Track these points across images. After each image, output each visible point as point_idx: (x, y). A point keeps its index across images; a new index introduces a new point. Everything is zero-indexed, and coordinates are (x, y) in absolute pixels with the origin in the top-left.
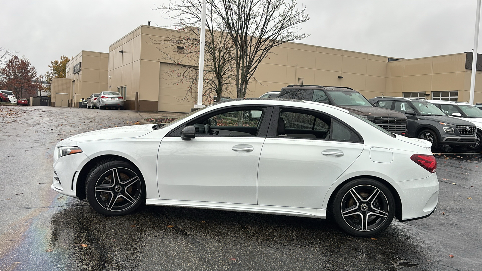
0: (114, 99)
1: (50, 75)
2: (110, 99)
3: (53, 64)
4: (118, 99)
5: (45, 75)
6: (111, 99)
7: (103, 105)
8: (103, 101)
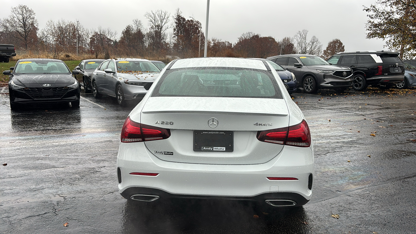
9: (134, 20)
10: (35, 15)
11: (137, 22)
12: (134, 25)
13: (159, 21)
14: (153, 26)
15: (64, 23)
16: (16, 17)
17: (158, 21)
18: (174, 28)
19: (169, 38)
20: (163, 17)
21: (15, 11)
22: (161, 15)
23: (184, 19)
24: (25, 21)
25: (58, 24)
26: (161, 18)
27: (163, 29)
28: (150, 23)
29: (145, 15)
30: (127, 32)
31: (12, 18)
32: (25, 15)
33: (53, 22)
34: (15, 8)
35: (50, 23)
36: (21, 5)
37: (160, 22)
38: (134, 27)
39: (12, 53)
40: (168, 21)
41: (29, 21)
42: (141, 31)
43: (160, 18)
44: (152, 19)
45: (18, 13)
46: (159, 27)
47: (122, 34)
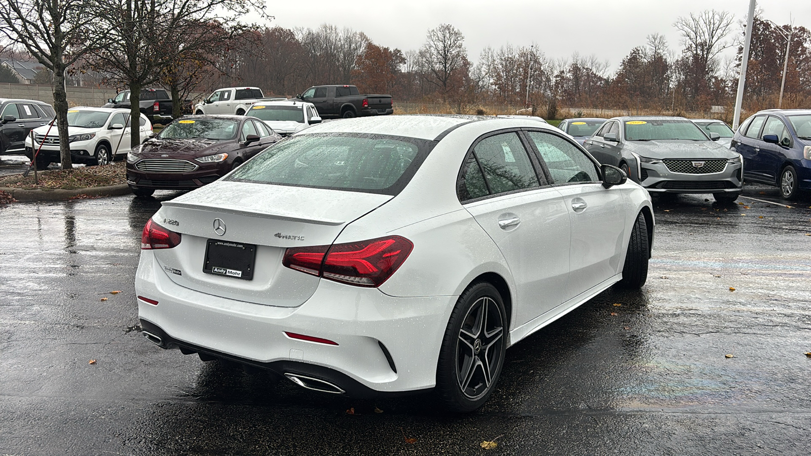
9: (651, 37)
10: (463, 39)
11: (655, 39)
12: (648, 47)
13: (706, 34)
14: (691, 45)
15: (510, 50)
16: (434, 45)
17: (702, 34)
18: (739, 46)
19: (722, 68)
20: (716, 25)
21: (433, 36)
22: (712, 21)
23: (767, 26)
24: (446, 52)
25: (499, 52)
26: (712, 26)
27: (714, 49)
28: (684, 40)
29: (675, 24)
30: (633, 62)
31: (428, 48)
32: (447, 42)
33: (492, 50)
34: (433, 31)
35: (487, 53)
36: (443, 25)
37: (707, 37)
38: (647, 51)
39: (387, 109)
40: (727, 31)
41: (453, 52)
42: (664, 57)
43: (708, 27)
44: (689, 30)
45: (437, 38)
46: (706, 47)
47: (621, 66)
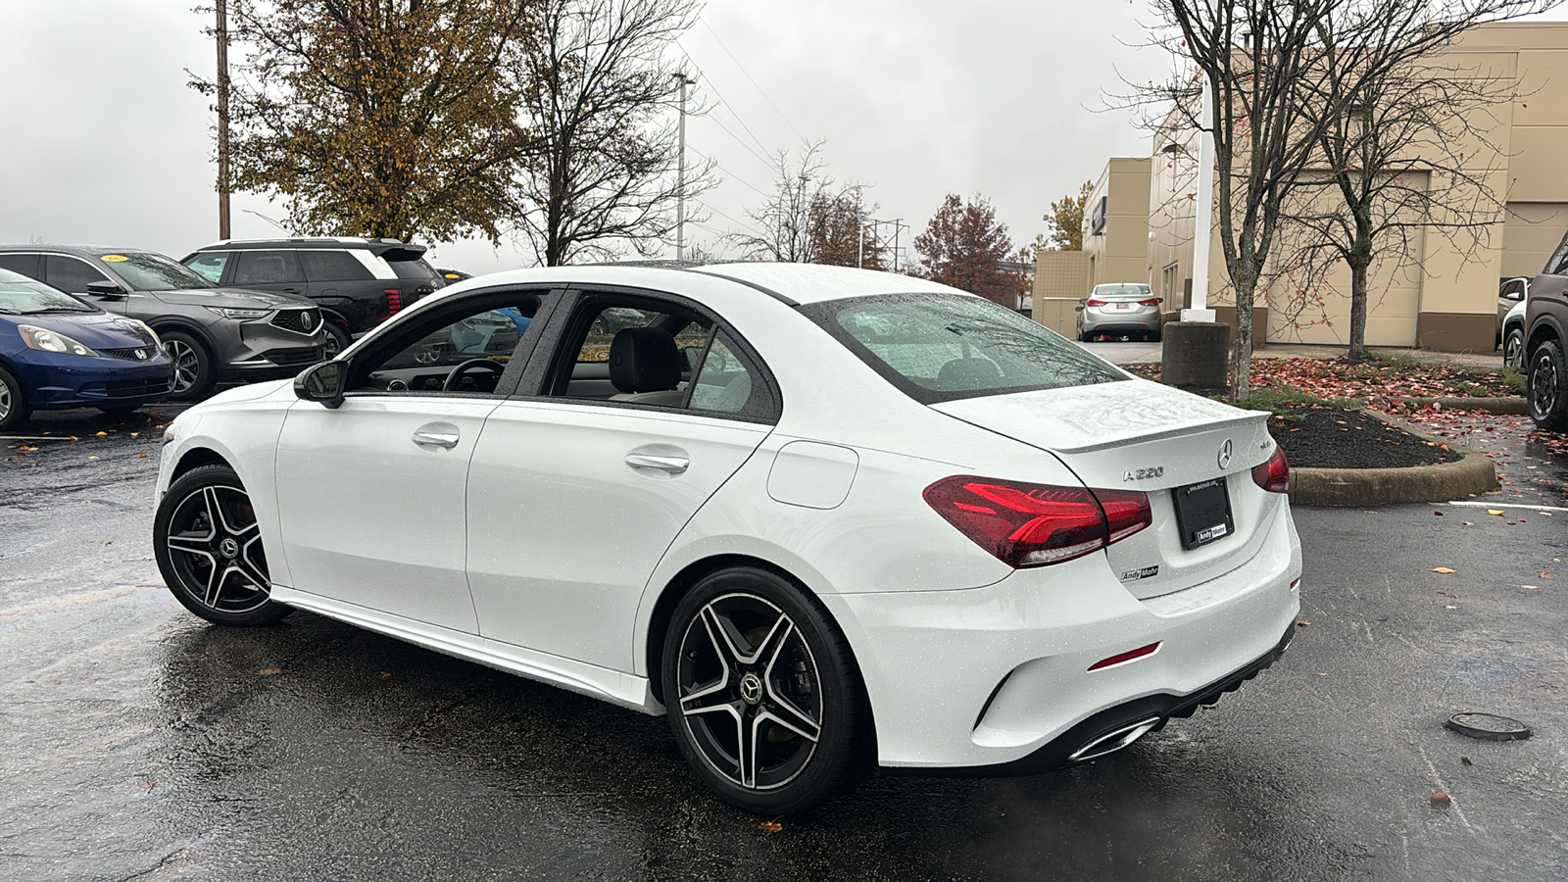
0: (1127, 307)
1: (1044, 245)
2: (1112, 308)
3: (1056, 211)
4: (1139, 305)
5: (1031, 246)
6: (1118, 307)
7: (1091, 328)
8: (1091, 317)
